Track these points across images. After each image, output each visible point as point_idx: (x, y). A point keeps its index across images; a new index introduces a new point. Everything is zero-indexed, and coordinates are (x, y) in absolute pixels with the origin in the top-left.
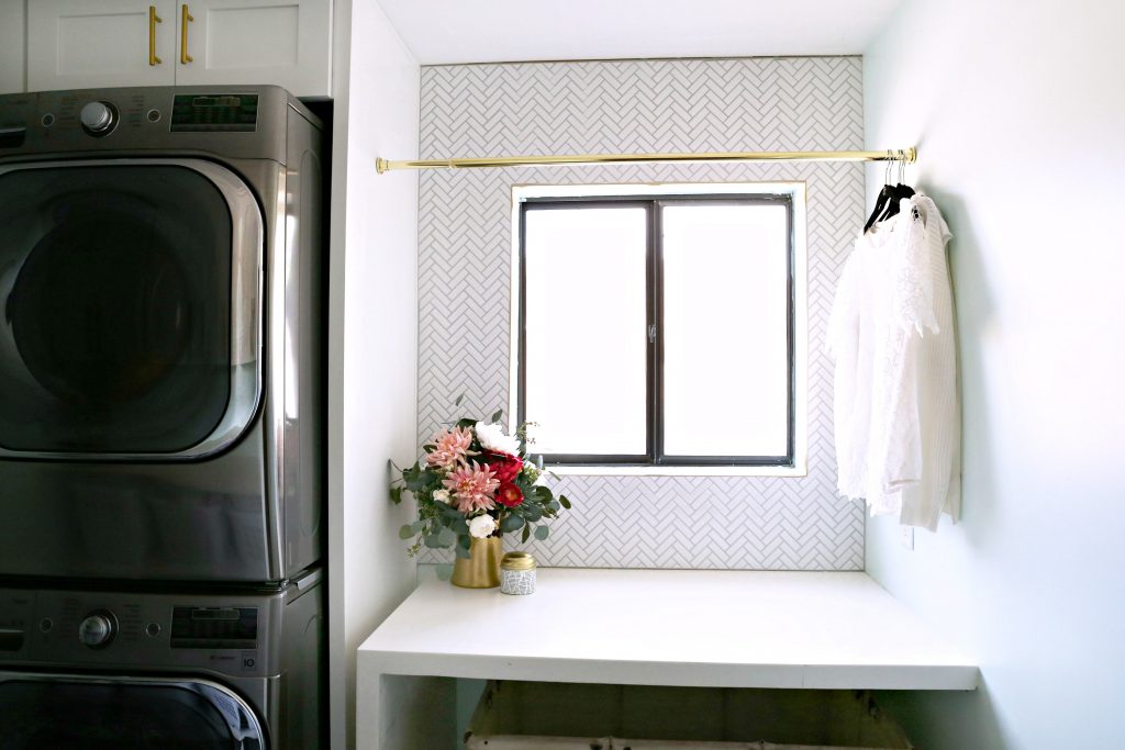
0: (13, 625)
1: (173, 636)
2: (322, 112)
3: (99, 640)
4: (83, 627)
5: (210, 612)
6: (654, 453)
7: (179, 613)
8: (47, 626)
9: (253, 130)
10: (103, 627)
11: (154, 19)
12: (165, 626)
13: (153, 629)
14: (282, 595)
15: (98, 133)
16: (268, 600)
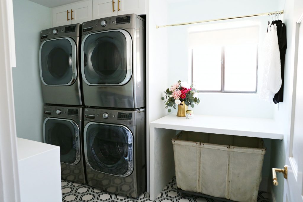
0: (93, 115)
1: (118, 117)
2: (144, 17)
3: (106, 118)
4: (104, 115)
5: (124, 114)
6: (222, 91)
7: (119, 113)
8: (98, 115)
9: (130, 23)
10: (107, 115)
11: (113, 3)
12: (116, 115)
13: (114, 116)
14: (136, 111)
15: (104, 26)
16: (134, 112)
